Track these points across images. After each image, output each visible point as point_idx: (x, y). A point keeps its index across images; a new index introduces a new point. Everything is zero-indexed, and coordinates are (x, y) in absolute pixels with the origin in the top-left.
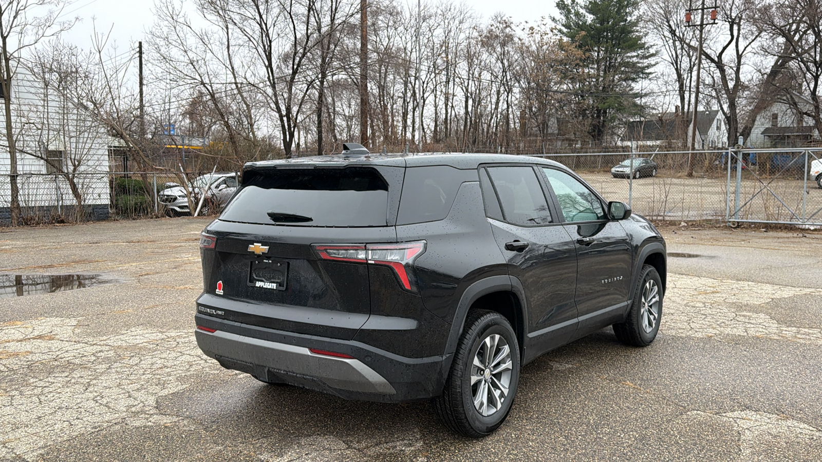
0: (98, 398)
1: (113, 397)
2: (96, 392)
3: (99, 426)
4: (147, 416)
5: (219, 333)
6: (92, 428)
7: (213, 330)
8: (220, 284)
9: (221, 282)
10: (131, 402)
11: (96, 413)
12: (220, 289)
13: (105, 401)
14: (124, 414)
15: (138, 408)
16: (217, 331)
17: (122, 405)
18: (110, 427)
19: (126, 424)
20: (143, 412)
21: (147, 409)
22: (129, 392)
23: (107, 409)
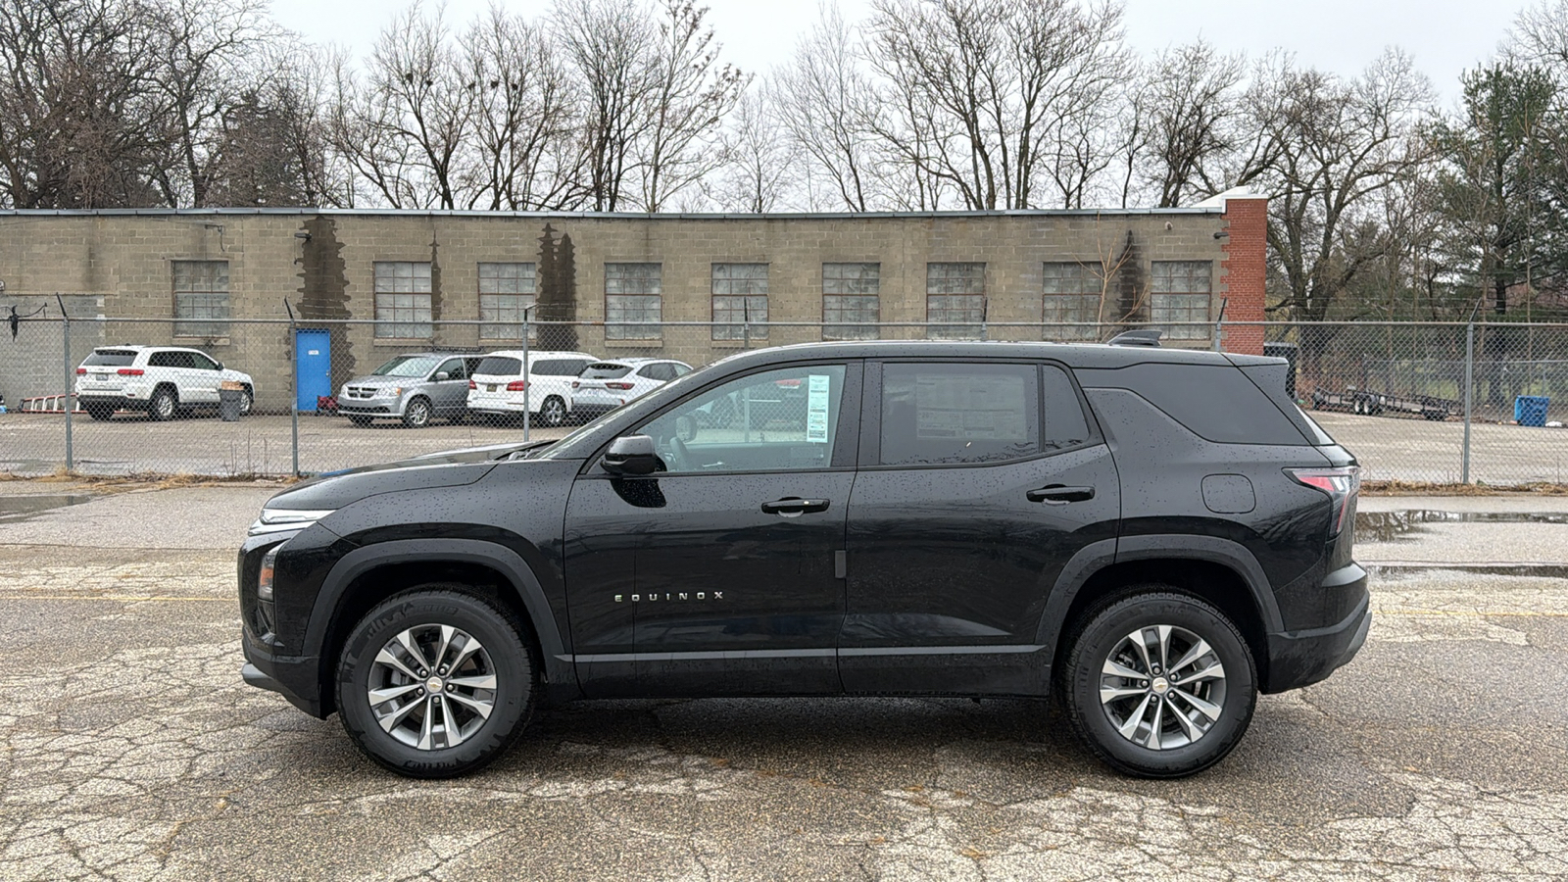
0: (1525, 853)
1: (1493, 845)
2: (1532, 872)
3: (1523, 796)
4: (1438, 793)
6: (1534, 797)
10: (1457, 826)
11: (1530, 822)
13: (1513, 842)
14: (1477, 807)
15: (1449, 810)
17: (1478, 823)
18: (1505, 791)
19: (1477, 788)
20: (1443, 802)
21: (1434, 804)
22: (1457, 847)
23: (1508, 823)
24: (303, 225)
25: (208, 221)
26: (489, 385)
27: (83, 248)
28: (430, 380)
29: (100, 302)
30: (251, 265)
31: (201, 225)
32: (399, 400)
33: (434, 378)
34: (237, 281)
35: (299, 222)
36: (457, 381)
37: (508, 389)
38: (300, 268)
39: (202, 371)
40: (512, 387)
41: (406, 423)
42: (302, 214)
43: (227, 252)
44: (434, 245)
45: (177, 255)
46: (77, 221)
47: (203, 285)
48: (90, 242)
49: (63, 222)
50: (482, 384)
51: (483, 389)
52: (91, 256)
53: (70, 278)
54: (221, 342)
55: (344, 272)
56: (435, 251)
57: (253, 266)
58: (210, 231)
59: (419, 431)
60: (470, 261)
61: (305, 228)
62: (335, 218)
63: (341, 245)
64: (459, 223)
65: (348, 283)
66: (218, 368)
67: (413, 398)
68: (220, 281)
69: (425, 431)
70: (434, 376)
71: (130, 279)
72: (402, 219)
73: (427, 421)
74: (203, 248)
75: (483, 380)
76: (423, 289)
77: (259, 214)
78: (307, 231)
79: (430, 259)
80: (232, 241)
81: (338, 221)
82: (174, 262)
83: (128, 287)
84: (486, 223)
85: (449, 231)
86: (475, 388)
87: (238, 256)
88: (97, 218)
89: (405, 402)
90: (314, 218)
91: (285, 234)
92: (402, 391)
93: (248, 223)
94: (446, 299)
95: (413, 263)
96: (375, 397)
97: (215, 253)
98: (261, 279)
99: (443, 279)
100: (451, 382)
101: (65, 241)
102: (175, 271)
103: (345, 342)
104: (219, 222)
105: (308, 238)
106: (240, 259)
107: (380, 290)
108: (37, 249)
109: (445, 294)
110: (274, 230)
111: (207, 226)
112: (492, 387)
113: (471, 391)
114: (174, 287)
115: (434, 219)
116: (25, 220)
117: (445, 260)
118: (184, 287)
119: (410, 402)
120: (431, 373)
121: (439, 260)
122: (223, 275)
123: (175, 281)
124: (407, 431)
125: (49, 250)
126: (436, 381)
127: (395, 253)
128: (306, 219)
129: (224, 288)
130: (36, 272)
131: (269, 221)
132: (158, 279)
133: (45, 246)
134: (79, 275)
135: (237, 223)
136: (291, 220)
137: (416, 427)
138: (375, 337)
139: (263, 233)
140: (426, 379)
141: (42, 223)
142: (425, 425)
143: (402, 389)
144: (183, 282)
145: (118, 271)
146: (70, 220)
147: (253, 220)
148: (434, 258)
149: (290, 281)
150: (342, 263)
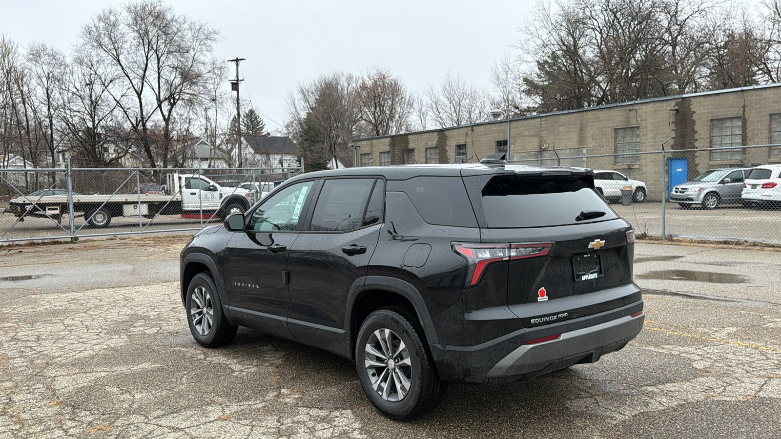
5: (564, 336)
7: (558, 336)
8: (542, 291)
9: (543, 288)
12: (542, 296)
16: (563, 335)
24: (675, 104)
25: (631, 108)
26: (753, 185)
27: (578, 126)
28: (720, 183)
29: (585, 151)
30: (650, 127)
31: (627, 110)
32: (699, 195)
33: (722, 182)
34: (643, 136)
35: (673, 103)
36: (736, 184)
37: (762, 188)
38: (673, 127)
39: (617, 181)
40: (765, 186)
41: (703, 207)
42: (674, 99)
43: (639, 122)
44: (744, 107)
45: (617, 126)
46: (576, 114)
47: (628, 139)
48: (581, 124)
49: (570, 116)
50: (749, 184)
51: (749, 187)
52: (581, 130)
53: (572, 140)
54: (636, 166)
55: (695, 127)
56: (744, 110)
57: (651, 128)
58: (632, 112)
59: (712, 211)
60: (765, 114)
61: (676, 106)
62: (691, 99)
63: (694, 112)
64: (759, 92)
65: (697, 132)
66: (626, 179)
67: (707, 194)
68: (636, 136)
69: (716, 211)
70: (722, 180)
71: (597, 139)
72: (726, 94)
73: (717, 205)
74: (628, 122)
75: (749, 183)
76: (737, 132)
77: (654, 101)
78: (677, 108)
79: (741, 115)
80: (641, 116)
81: (693, 100)
82: (615, 129)
83: (596, 143)
84: (775, 91)
85: (752, 98)
86: (746, 187)
87: (644, 123)
88: (584, 112)
89: (702, 196)
90: (681, 100)
91: (666, 110)
92: (701, 189)
93: (649, 106)
94: (750, 137)
95: (732, 118)
96: (686, 193)
97: (633, 123)
98: (654, 134)
99: (749, 126)
100: (733, 184)
101: (571, 124)
102: (616, 133)
103: (694, 163)
104: (636, 107)
105: (677, 110)
106: (645, 125)
107: (714, 135)
108: (561, 129)
109: (749, 134)
110: (661, 109)
111: (630, 110)
112: (754, 186)
113: (744, 189)
114: (615, 141)
115: (744, 92)
116: (556, 116)
117: (750, 115)
118: (620, 141)
119: (705, 196)
120: (721, 179)
121: (746, 115)
122: (638, 133)
123: (616, 138)
124: (706, 211)
125: (565, 129)
126: (724, 183)
127: (722, 114)
128: (677, 101)
129: (638, 140)
130: (560, 139)
131: (659, 104)
132: (609, 138)
133: (564, 127)
134: (576, 139)
135: (643, 107)
136: (669, 102)
137: (711, 209)
138: (710, 160)
139: (656, 111)
140: (717, 182)
141: (563, 117)
142: (715, 208)
143: (701, 188)
144: (619, 138)
145: (592, 136)
146: (573, 114)
147: (651, 105)
148: (744, 114)
149: (668, 133)
150: (694, 122)
